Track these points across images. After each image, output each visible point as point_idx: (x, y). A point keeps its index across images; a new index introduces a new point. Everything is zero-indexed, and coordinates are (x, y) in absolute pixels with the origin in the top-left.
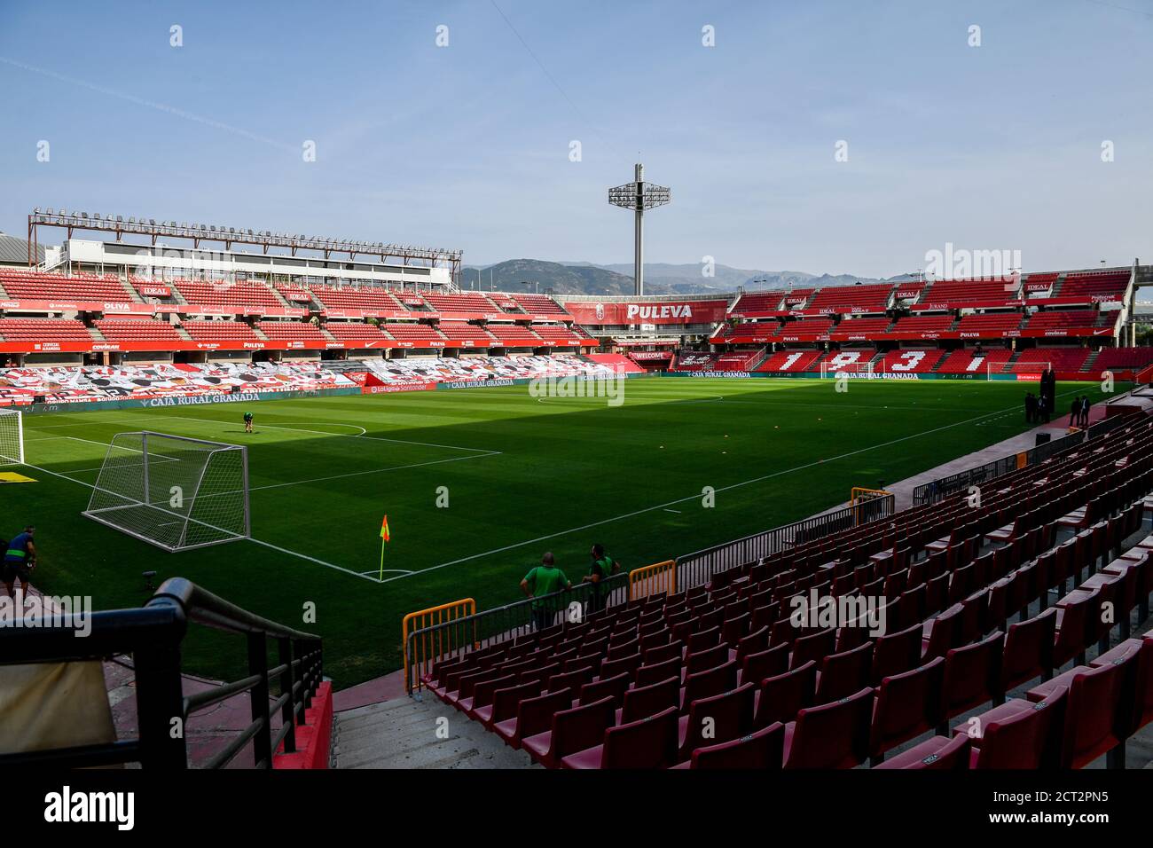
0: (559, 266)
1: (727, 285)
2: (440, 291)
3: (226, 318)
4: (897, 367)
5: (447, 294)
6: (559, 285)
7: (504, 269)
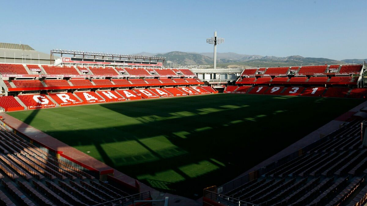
0: (186, 53)
1: (237, 59)
2: (159, 68)
3: (103, 78)
4: (291, 92)
5: (161, 69)
6: (186, 59)
7: (170, 54)
